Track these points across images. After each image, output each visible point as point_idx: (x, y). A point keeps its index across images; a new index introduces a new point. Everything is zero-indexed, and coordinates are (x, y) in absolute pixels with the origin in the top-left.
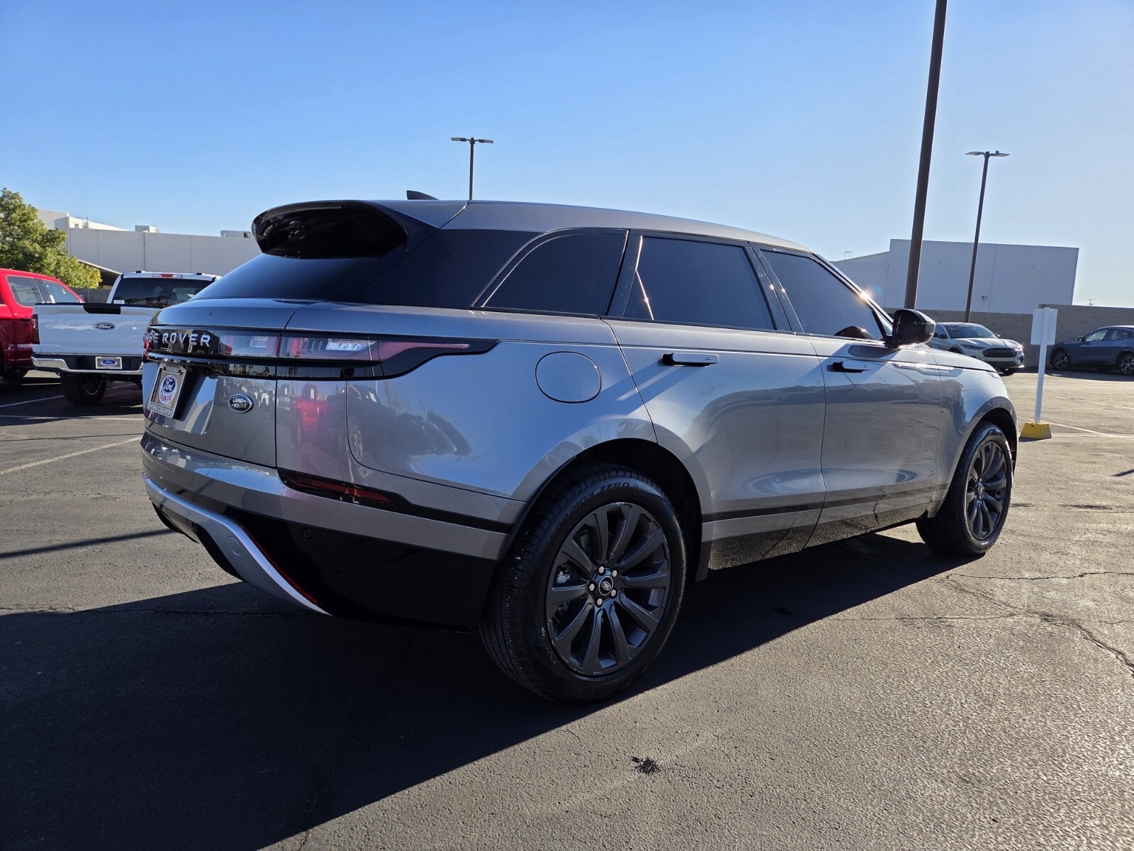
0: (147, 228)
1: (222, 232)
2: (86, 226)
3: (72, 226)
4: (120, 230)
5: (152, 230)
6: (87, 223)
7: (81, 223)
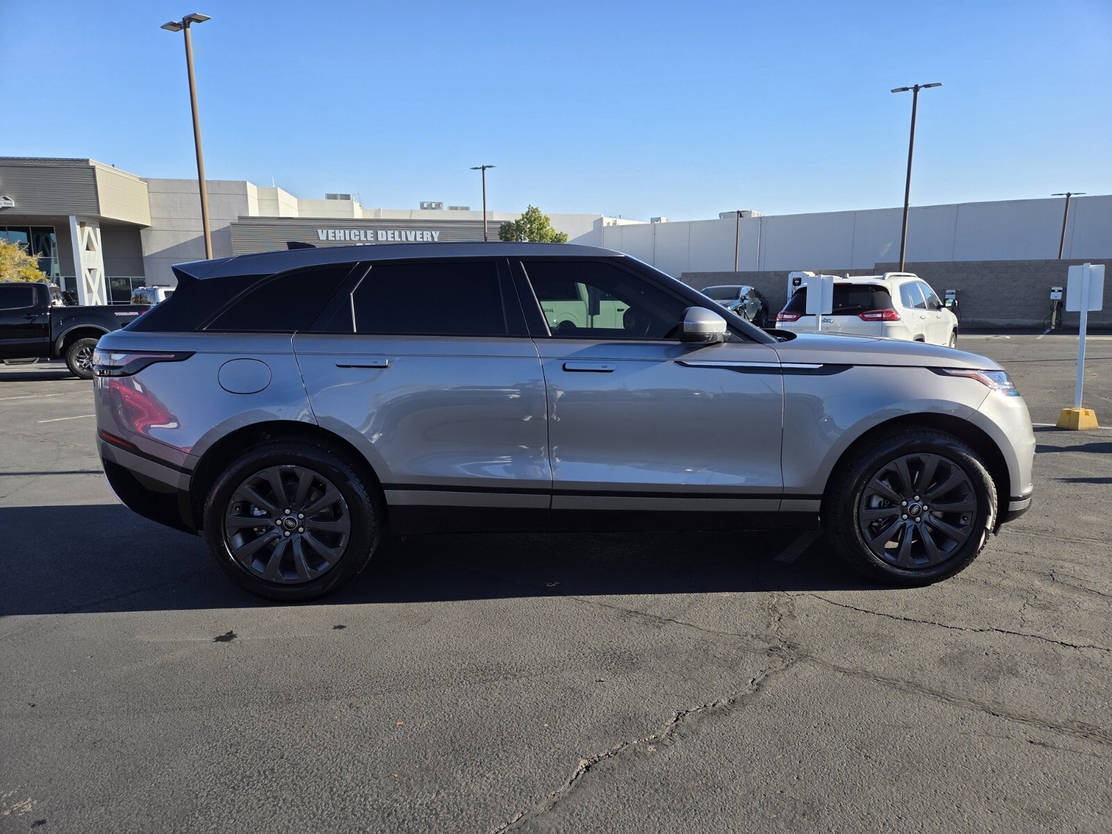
0: (659, 219)
1: (720, 215)
2: (615, 223)
3: (605, 224)
4: (642, 223)
5: (663, 220)
6: (616, 221)
7: (611, 221)
